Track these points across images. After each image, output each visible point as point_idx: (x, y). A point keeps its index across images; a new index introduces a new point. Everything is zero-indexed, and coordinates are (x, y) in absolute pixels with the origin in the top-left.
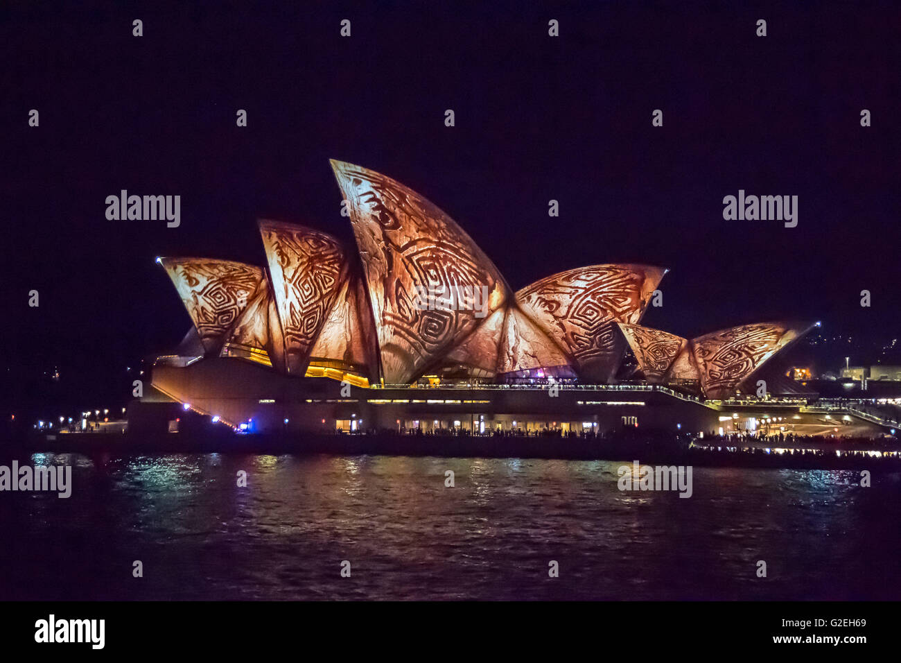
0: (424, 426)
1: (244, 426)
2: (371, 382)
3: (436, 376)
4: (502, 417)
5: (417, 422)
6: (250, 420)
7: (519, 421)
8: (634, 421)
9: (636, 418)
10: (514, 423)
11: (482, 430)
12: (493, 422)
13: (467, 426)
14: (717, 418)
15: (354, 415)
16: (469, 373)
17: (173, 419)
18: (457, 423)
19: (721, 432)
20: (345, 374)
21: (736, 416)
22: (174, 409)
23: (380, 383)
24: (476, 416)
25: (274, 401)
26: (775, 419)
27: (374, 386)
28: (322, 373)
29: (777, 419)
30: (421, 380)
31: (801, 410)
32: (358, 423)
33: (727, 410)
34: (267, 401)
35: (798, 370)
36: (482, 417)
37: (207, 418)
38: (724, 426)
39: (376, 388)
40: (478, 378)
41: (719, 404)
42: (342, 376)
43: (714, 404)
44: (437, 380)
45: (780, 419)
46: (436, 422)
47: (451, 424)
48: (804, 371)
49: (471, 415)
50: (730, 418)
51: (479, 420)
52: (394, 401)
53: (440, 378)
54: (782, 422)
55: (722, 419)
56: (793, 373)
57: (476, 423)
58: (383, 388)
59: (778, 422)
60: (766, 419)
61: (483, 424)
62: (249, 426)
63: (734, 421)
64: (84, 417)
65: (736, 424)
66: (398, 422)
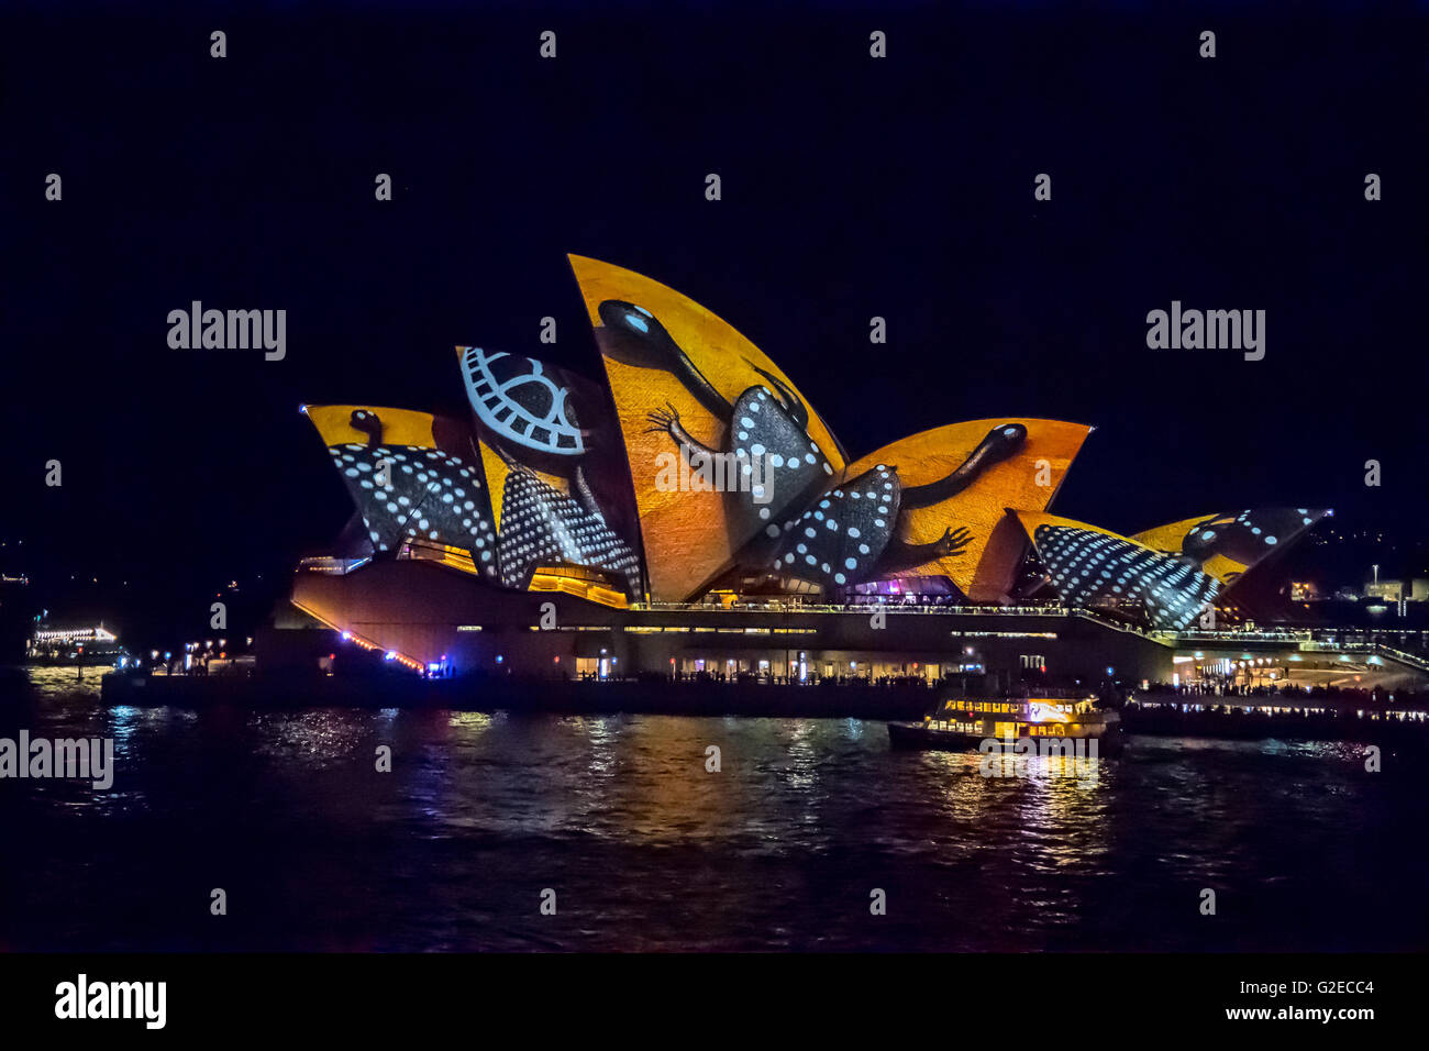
0: (712, 667)
1: (434, 667)
2: (630, 599)
3: (730, 591)
4: (832, 655)
5: (702, 662)
6: (444, 658)
7: (859, 662)
8: (1040, 662)
9: (1043, 659)
10: (853, 664)
11: (803, 676)
12: (819, 662)
13: (779, 670)
14: (1171, 659)
15: (604, 651)
16: (783, 586)
17: (326, 655)
18: (764, 664)
19: (1176, 681)
20: (590, 587)
21: (1199, 655)
22: (327, 639)
23: (644, 601)
24: (793, 653)
25: (480, 628)
26: (1260, 661)
27: (636, 606)
28: (554, 584)
29: (1265, 661)
30: (707, 597)
31: (1302, 648)
32: (610, 665)
33: (1185, 646)
34: (470, 628)
35: (1298, 585)
36: (803, 655)
37: (377, 654)
38: (1182, 672)
39: (638, 609)
40: (796, 593)
41: (1174, 637)
42: (585, 589)
43: (1165, 638)
44: (734, 597)
45: (1269, 661)
46: (731, 662)
47: (754, 665)
48: (1307, 586)
49: (785, 652)
50: (1190, 659)
51: (799, 659)
52: (666, 629)
53: (737, 593)
54: (1272, 666)
55: (1177, 660)
56: (1289, 589)
57: (795, 663)
58: (649, 609)
59: (1265, 665)
60: (1246, 661)
61: (803, 666)
62: (443, 666)
63: (1196, 663)
64: (189, 653)
65: (1199, 668)
66: (673, 661)
